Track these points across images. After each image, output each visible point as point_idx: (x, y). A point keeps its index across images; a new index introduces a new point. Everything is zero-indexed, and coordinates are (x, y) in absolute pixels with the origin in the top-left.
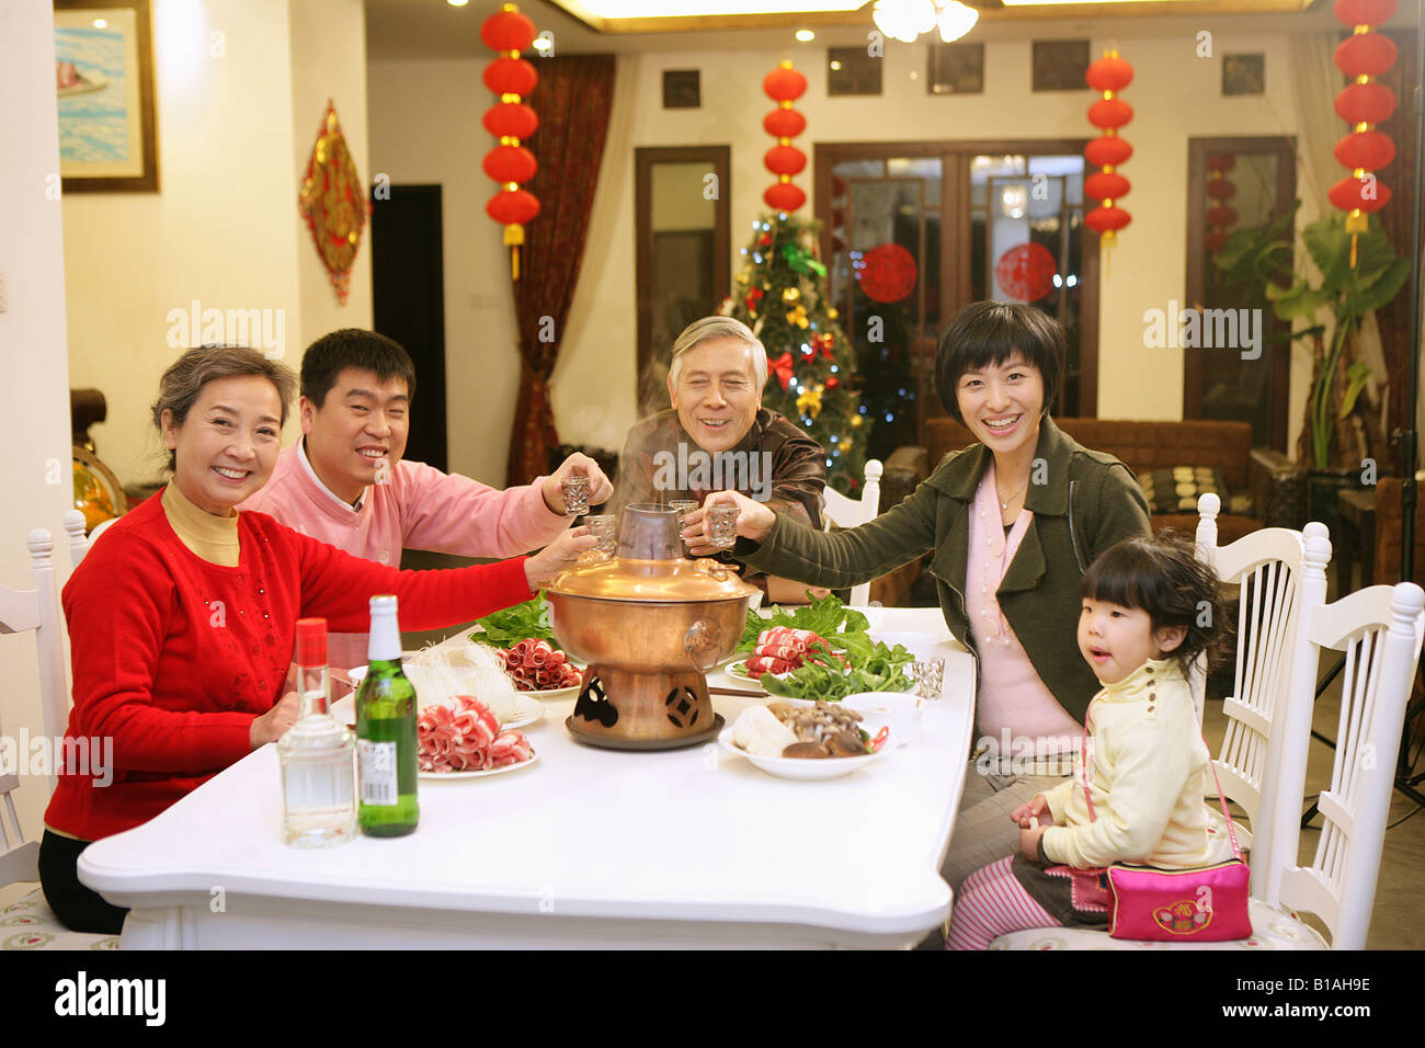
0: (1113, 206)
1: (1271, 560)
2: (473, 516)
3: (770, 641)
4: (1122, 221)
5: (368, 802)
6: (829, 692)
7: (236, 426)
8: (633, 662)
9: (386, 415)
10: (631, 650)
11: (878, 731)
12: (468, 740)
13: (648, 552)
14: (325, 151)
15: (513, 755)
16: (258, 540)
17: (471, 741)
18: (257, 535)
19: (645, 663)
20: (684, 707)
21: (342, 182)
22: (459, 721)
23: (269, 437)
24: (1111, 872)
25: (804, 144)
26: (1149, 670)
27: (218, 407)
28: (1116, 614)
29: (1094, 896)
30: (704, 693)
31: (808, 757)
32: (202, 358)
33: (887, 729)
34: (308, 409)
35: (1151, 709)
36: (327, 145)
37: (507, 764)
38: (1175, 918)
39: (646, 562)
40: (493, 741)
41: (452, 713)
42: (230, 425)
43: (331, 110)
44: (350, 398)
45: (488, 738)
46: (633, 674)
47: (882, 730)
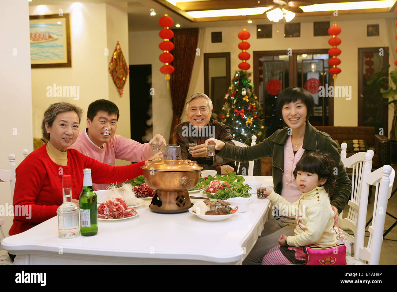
0: (336, 67)
1: (360, 161)
2: (135, 151)
3: (213, 184)
4: (339, 71)
5: (83, 226)
6: (225, 197)
7: (67, 126)
8: (165, 188)
9: (110, 124)
10: (165, 185)
11: (235, 207)
12: (117, 210)
13: (171, 158)
14: (116, 55)
15: (130, 214)
16: (73, 158)
17: (118, 210)
18: (72, 156)
19: (169, 189)
20: (181, 201)
21: (121, 64)
22: (115, 205)
23: (76, 128)
24: (307, 249)
25: (250, 51)
26: (317, 190)
27: (62, 121)
28: (309, 175)
29: (301, 255)
30: (188, 198)
31: (212, 215)
32: (56, 107)
33: (237, 207)
34: (89, 121)
35: (318, 200)
36: (117, 53)
37: (128, 217)
38: (325, 261)
39: (171, 160)
40: (125, 210)
41: (113, 202)
42: (65, 125)
43: (118, 44)
44: (100, 119)
45: (123, 209)
46: (168, 192)
47: (236, 208)
